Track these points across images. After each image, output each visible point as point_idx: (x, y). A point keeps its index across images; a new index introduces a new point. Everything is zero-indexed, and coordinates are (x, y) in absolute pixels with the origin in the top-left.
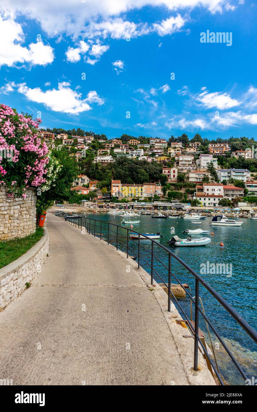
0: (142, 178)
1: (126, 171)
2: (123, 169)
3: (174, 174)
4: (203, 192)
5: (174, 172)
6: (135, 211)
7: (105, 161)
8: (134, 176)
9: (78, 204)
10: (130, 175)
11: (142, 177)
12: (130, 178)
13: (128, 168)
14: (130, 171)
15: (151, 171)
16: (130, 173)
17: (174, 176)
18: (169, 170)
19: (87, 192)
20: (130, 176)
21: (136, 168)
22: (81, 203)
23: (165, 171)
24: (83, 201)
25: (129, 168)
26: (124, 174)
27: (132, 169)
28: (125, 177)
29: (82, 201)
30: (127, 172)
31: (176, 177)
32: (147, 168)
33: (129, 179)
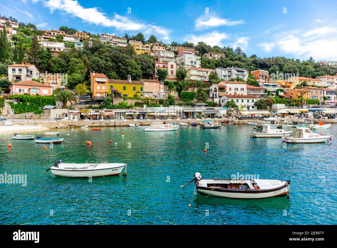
0: (134, 73)
1: (107, 61)
2: (102, 58)
3: (172, 70)
4: (225, 91)
5: (172, 66)
6: (135, 122)
7: (55, 49)
8: (121, 70)
9: (36, 113)
10: (114, 67)
11: (134, 71)
12: (115, 72)
13: (110, 57)
14: (113, 61)
15: (144, 63)
16: (114, 64)
17: (172, 72)
18: (164, 65)
19: (49, 92)
20: (113, 69)
21: (123, 58)
22: (43, 112)
23: (159, 65)
24: (48, 107)
25: (112, 57)
26: (106, 66)
27: (117, 59)
28: (106, 70)
29: (45, 107)
30: (109, 63)
31: (175, 73)
32: (138, 58)
33: (114, 74)
